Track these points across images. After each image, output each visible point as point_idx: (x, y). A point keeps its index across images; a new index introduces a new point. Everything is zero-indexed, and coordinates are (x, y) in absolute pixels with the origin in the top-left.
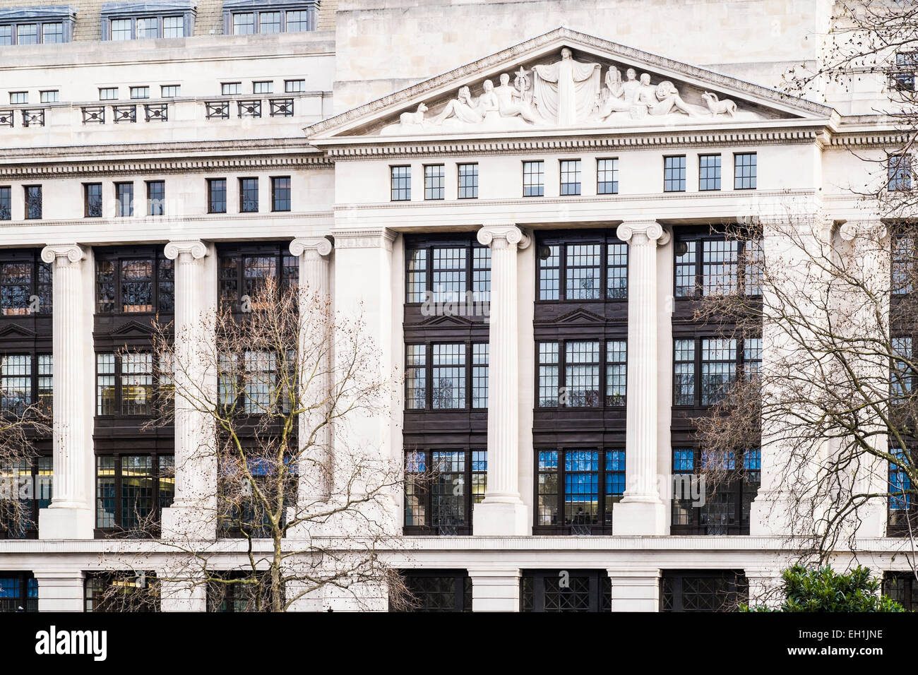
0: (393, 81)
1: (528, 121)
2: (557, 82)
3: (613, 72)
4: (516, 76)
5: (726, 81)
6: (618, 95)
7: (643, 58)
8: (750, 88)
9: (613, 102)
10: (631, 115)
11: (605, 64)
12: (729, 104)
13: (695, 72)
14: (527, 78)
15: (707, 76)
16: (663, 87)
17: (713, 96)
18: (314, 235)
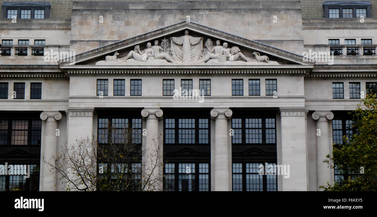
0: (100, 41)
1: (169, 61)
2: (182, 45)
3: (209, 42)
4: (162, 41)
5: (265, 47)
6: (211, 51)
7: (225, 36)
8: (276, 51)
9: (209, 54)
10: (219, 60)
11: (205, 38)
12: (265, 57)
13: (250, 43)
14: (167, 43)
15: (256, 45)
16: (234, 49)
17: (258, 54)
18: (53, 110)
